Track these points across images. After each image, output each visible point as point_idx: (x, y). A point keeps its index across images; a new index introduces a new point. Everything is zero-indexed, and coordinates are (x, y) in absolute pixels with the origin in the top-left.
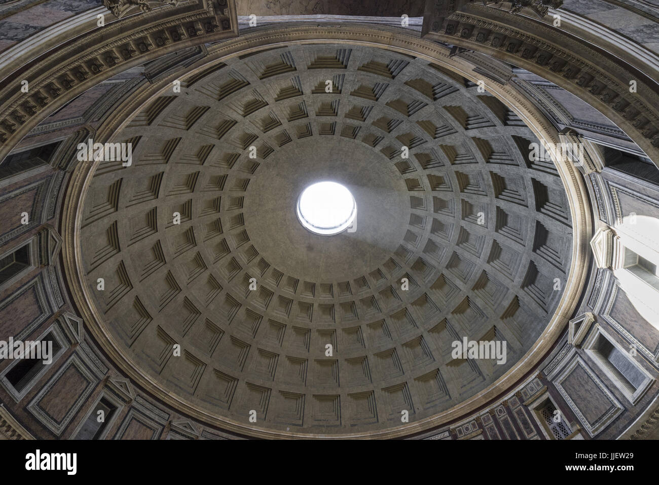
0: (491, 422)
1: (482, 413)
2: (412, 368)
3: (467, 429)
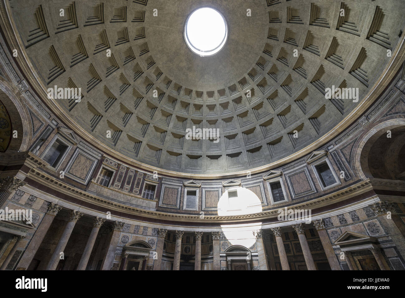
0: (124, 171)
1: (123, 164)
2: (112, 115)
3: (111, 163)
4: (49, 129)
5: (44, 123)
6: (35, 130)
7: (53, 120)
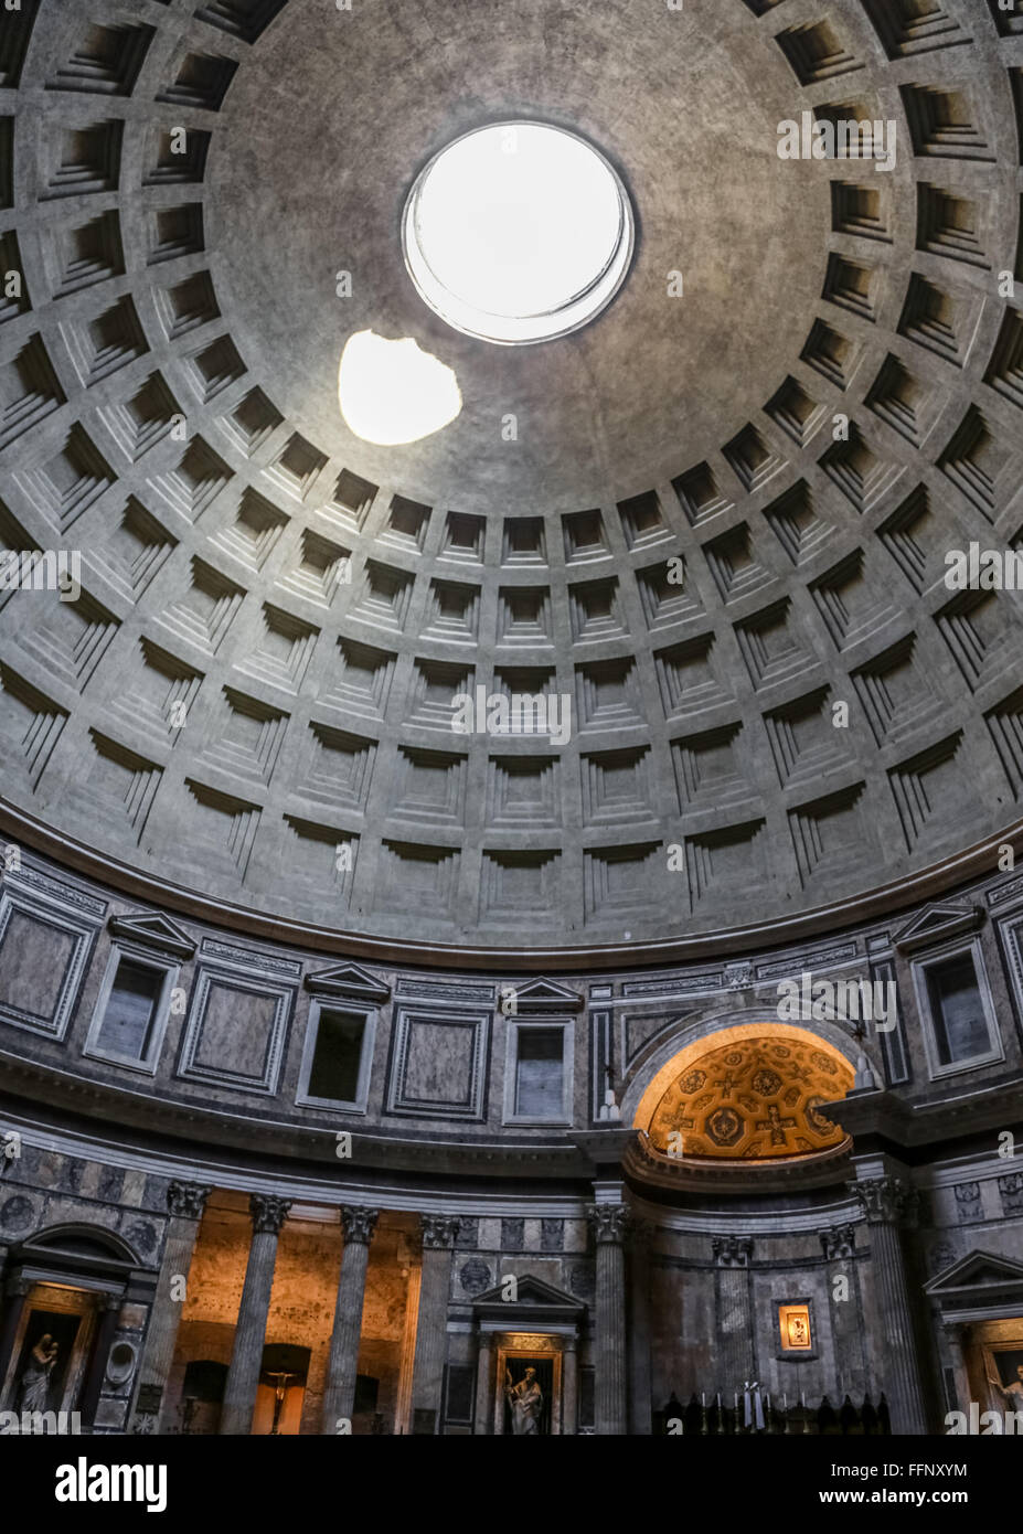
7: (867, 946)
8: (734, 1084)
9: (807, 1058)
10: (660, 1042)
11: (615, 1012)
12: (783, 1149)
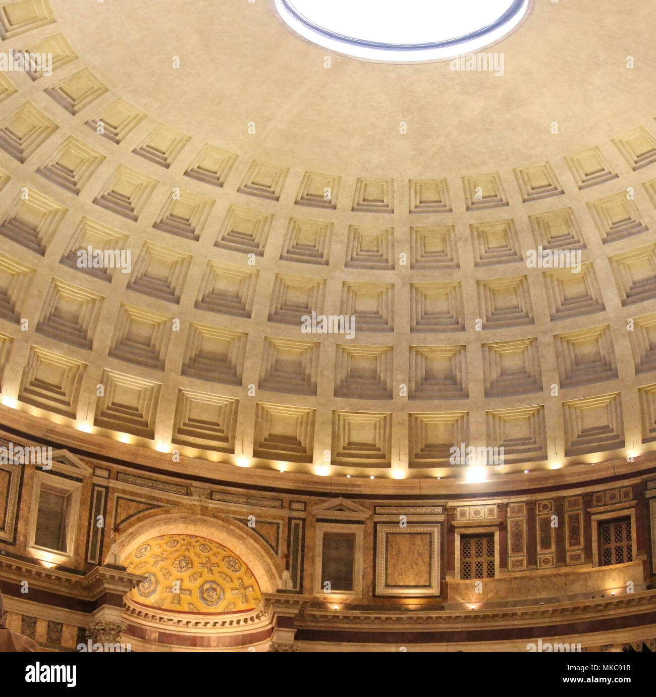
4: (297, 526)
5: (278, 521)
6: (274, 544)
7: (290, 504)
8: (163, 559)
9: (220, 557)
10: (139, 520)
11: (110, 490)
12: (178, 608)
